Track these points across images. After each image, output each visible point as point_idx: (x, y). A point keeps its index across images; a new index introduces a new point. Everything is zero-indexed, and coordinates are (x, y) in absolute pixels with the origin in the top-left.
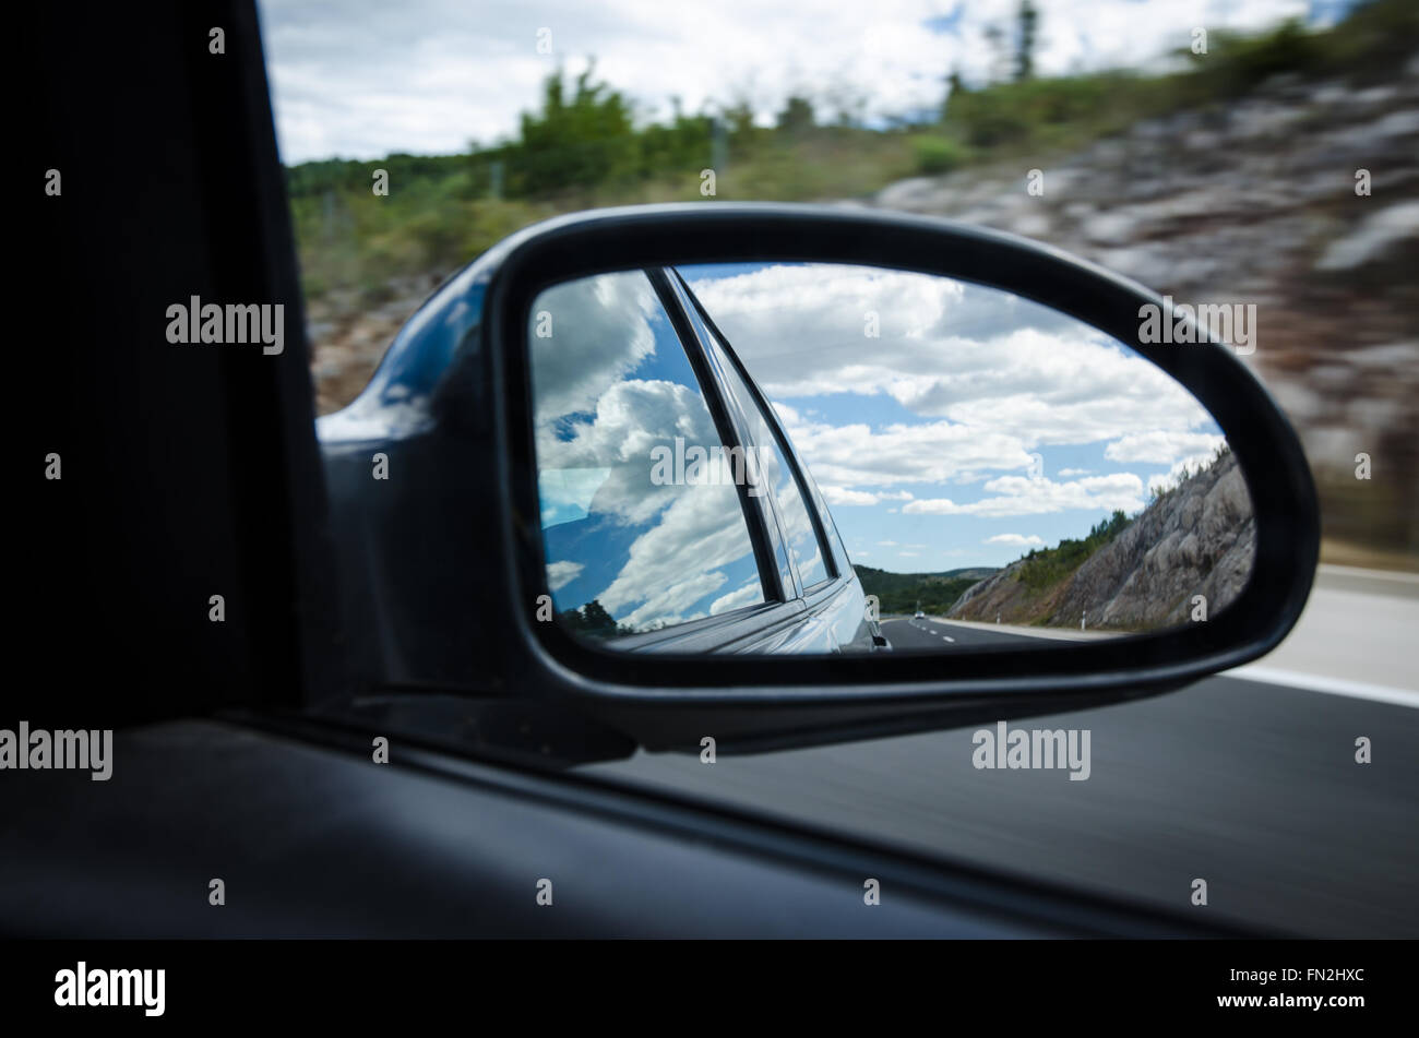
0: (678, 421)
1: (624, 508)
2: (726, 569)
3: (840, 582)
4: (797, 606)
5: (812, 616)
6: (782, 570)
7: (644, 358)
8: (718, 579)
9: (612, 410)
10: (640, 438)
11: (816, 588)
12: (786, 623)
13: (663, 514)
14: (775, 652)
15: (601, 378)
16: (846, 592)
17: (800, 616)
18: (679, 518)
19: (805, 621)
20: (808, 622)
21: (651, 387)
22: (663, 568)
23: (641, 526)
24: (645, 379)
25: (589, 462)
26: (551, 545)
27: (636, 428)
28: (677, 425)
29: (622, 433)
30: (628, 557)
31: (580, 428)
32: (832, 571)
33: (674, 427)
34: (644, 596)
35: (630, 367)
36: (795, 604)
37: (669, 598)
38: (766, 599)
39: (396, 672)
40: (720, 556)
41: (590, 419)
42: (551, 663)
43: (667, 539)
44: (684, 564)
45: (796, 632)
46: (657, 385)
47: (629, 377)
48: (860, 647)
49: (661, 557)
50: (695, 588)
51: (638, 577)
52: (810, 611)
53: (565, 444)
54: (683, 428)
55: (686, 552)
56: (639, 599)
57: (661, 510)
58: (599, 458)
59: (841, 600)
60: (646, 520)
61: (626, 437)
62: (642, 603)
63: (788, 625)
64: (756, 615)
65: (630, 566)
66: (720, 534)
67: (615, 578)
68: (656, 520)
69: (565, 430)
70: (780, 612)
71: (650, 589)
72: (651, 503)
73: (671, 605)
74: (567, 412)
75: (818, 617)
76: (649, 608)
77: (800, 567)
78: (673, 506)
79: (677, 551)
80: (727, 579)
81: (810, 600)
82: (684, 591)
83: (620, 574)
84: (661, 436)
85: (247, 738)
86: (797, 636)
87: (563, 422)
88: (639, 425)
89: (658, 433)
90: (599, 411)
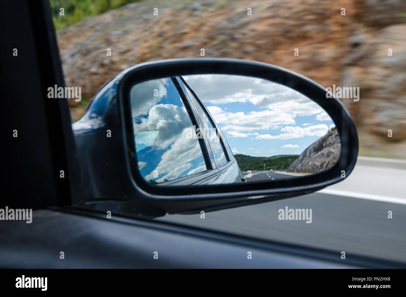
0: (175, 116)
1: (159, 144)
2: (192, 162)
3: (230, 162)
4: (217, 171)
5: (222, 173)
6: (212, 161)
7: (163, 97)
8: (189, 165)
9: (153, 114)
10: (163, 122)
11: (223, 165)
12: (213, 176)
13: (172, 146)
14: (211, 184)
15: (149, 103)
16: (232, 166)
17: (218, 174)
18: (176, 147)
19: (219, 175)
20: (220, 175)
21: (166, 106)
22: (172, 162)
23: (164, 149)
24: (164, 104)
25: (146, 130)
26: (139, 157)
27: (161, 119)
28: (175, 117)
29: (157, 121)
30: (161, 160)
31: (143, 120)
32: (228, 160)
33: (174, 118)
34: (167, 172)
35: (158, 100)
36: (216, 170)
37: (174, 172)
38: (207, 169)
39: (97, 195)
40: (190, 158)
41: (146, 117)
42: (140, 190)
43: (173, 154)
44: (179, 161)
45: (217, 178)
46: (168, 106)
47: (159, 103)
48: (237, 182)
49: (171, 159)
50: (183, 168)
51: (164, 166)
52: (221, 172)
53: (138, 125)
54: (177, 118)
55: (179, 157)
56: (165, 172)
57: (171, 144)
58: (150, 128)
59: (231, 168)
60: (166, 148)
61: (158, 122)
62: (166, 174)
63: (214, 176)
64: (204, 174)
65: (161, 162)
66: (189, 151)
67: (157, 166)
68: (169, 147)
69: (138, 120)
70: (211, 173)
71: (168, 169)
72: (167, 143)
73: (175, 174)
74: (138, 115)
75: (224, 174)
76: (168, 175)
77: (218, 159)
78: (175, 143)
79: (176, 157)
80: (192, 165)
81: (221, 169)
82: (179, 169)
83: (158, 165)
84: (169, 121)
85: (57, 214)
86: (217, 180)
87: (137, 118)
88: (162, 118)
89: (168, 120)
90: (150, 114)
